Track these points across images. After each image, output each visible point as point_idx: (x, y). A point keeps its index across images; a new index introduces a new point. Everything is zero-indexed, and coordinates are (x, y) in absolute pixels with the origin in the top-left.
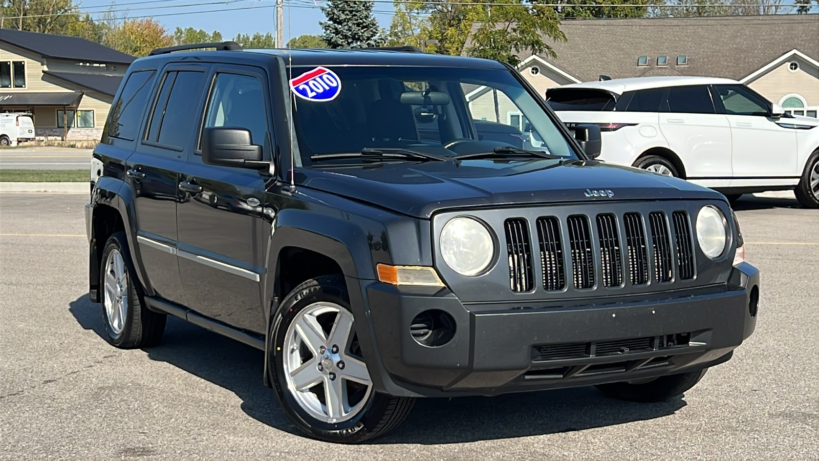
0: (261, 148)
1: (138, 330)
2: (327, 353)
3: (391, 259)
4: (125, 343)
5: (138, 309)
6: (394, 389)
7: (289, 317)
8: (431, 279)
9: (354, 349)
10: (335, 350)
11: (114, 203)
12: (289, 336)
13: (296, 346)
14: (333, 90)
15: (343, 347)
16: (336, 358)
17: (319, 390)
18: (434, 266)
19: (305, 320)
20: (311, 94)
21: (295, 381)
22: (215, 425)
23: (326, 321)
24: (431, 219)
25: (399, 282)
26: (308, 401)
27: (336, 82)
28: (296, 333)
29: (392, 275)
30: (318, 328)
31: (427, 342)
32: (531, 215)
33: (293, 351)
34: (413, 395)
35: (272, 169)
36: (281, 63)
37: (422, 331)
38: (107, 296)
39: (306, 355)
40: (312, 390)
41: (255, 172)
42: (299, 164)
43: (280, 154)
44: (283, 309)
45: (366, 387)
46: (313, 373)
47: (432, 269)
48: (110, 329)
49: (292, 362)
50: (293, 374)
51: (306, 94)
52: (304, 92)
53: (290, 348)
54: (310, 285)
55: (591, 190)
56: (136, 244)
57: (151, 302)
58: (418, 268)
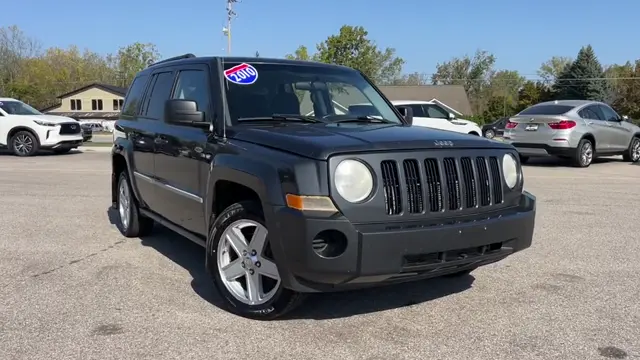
0: (204, 113)
1: (136, 227)
2: (248, 255)
3: (298, 190)
4: (129, 234)
5: (136, 214)
6: (297, 287)
7: (222, 229)
8: (328, 205)
9: (268, 253)
10: (254, 253)
11: (122, 153)
12: (221, 242)
13: (226, 249)
14: (253, 78)
15: (259, 252)
16: (255, 259)
17: (242, 280)
18: (330, 196)
19: (232, 231)
20: (238, 80)
21: (226, 274)
22: (171, 301)
23: (248, 233)
24: (328, 161)
25: (304, 207)
26: (235, 288)
27: (255, 73)
28: (226, 241)
29: (297, 203)
30: (242, 237)
31: (324, 253)
32: (399, 158)
33: (224, 252)
34: (312, 290)
35: (211, 128)
36: (219, 61)
37: (320, 245)
38: (121, 206)
39: (234, 256)
40: (237, 280)
41: (200, 130)
42: (230, 124)
43: (217, 117)
44: (218, 223)
45: (276, 281)
46: (238, 268)
47: (328, 199)
48: (122, 225)
49: (224, 260)
50: (224, 269)
51: (235, 80)
52: (234, 78)
53: (222, 250)
54: (236, 207)
55: (439, 140)
56: (134, 177)
57: (143, 211)
58: (318, 197)
